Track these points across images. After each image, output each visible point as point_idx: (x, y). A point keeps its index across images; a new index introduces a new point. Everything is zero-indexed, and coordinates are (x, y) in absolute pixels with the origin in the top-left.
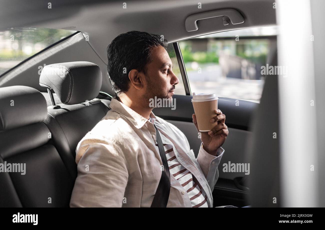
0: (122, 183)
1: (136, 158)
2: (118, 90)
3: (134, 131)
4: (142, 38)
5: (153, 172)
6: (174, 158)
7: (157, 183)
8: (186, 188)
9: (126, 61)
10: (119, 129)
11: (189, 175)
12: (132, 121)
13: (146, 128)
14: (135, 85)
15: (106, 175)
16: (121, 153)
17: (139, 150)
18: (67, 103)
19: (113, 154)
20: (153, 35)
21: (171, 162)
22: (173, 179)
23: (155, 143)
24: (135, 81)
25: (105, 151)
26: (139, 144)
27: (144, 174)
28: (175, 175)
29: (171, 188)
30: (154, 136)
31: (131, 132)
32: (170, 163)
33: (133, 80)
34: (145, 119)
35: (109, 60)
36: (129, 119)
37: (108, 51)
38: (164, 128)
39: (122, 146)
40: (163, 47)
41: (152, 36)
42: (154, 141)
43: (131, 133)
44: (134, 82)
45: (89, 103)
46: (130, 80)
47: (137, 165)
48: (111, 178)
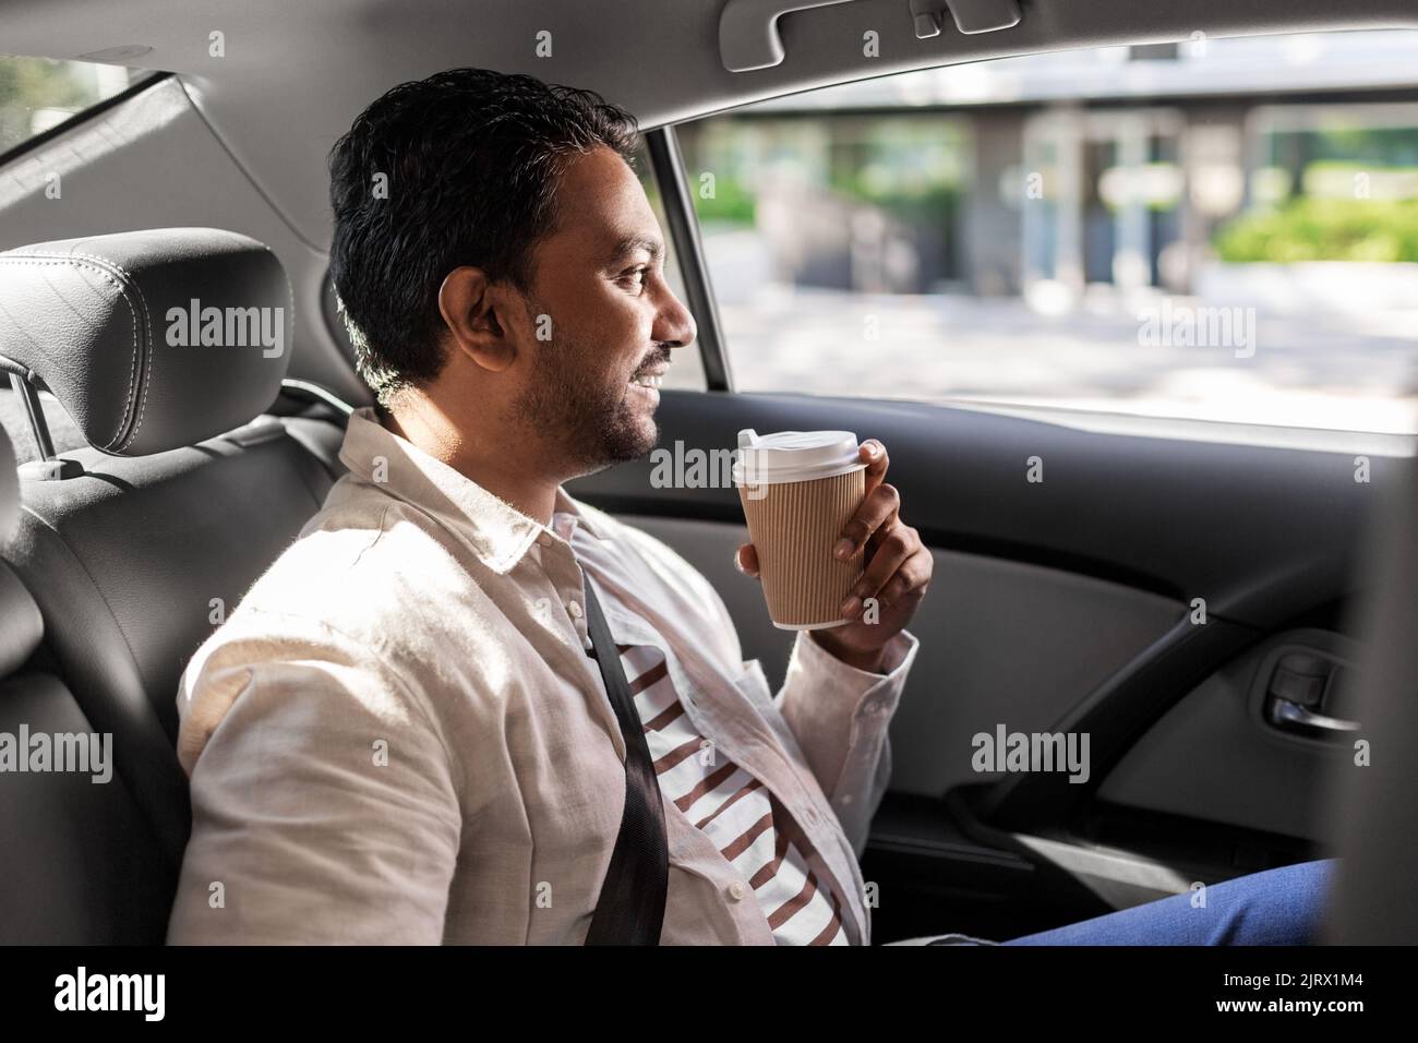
0: (432, 868)
1: (498, 733)
2: (387, 374)
3: (477, 586)
4: (511, 106)
5: (586, 795)
6: (675, 711)
7: (605, 852)
8: (746, 864)
9: (425, 222)
10: (401, 580)
11: (756, 800)
12: (466, 536)
13: (535, 567)
14: (477, 347)
15: (352, 827)
16: (423, 707)
17: (514, 690)
18: (118, 449)
19: (379, 715)
20: (565, 92)
21: (659, 734)
22: (681, 826)
23: (583, 640)
24: (476, 330)
25: (337, 701)
26: (509, 655)
27: (536, 810)
28: (684, 803)
29: (671, 872)
30: (578, 607)
31: (467, 593)
32: (661, 742)
33: (461, 323)
34: (530, 521)
35: (339, 215)
36: (448, 525)
37: (335, 172)
38: (614, 562)
39: (423, 672)
40: (618, 151)
41: (560, 96)
42: (579, 630)
43: (467, 602)
44: (469, 335)
45: (229, 440)
46: (449, 323)
47: (506, 767)
48: (374, 844)
